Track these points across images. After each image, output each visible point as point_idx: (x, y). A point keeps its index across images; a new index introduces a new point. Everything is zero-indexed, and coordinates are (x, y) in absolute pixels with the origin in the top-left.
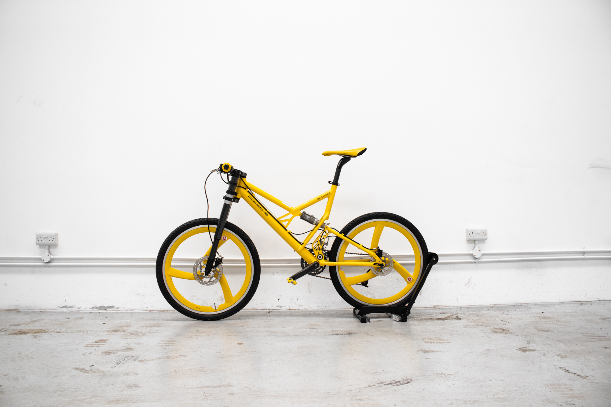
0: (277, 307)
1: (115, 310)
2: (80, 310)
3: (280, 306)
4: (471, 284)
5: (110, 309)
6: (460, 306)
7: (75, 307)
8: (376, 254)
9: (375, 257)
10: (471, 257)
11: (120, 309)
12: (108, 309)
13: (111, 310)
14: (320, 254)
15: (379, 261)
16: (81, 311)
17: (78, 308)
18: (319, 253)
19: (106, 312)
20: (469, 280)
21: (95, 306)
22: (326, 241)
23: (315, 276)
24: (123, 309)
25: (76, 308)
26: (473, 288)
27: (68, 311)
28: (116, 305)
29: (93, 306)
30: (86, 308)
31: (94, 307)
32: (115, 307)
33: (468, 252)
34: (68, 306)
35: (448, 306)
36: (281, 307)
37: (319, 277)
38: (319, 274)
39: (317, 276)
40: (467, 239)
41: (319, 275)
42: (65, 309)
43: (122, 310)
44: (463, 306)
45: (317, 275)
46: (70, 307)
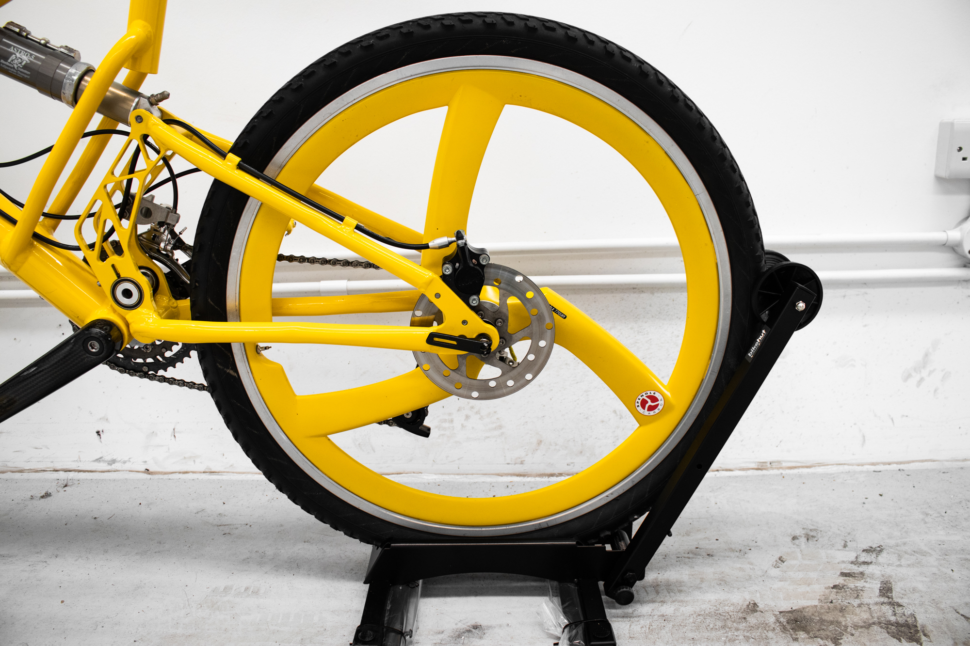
0: (96, 464)
3: (108, 458)
4: (931, 373)
6: (873, 464)
8: (444, 278)
9: (438, 296)
10: (947, 256)
14: (122, 275)
15: (464, 322)
18: (118, 275)
20: (926, 355)
22: (163, 197)
23: (152, 378)
26: (936, 391)
33: (939, 236)
35: (820, 465)
37: (172, 381)
38: (170, 369)
39: (163, 379)
40: (943, 174)
41: (170, 373)
44: (884, 464)
45: (161, 372)
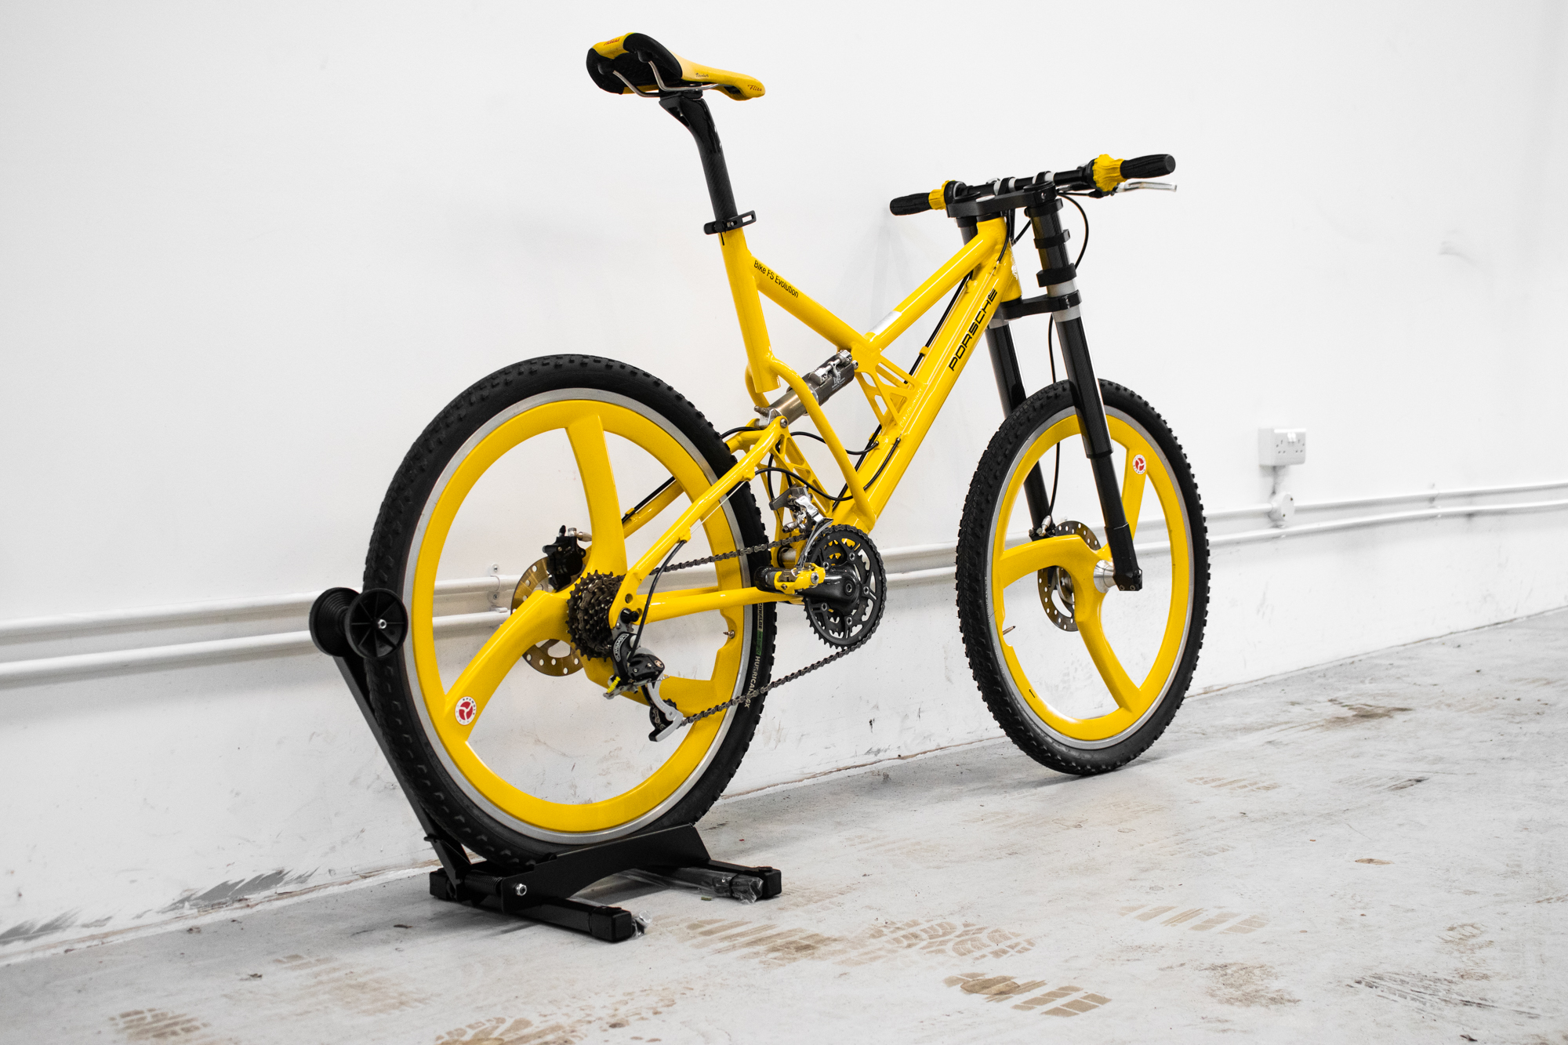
1: (290, 894)
2: (106, 935)
3: (875, 749)
5: (267, 893)
7: (79, 922)
11: (311, 883)
12: (254, 897)
13: (270, 899)
16: (117, 940)
17: (99, 923)
19: (248, 911)
21: (186, 895)
24: (329, 879)
25: (85, 926)
27: (39, 955)
28: (296, 869)
29: (175, 895)
30: (139, 917)
31: (182, 901)
32: (287, 878)
33: (1266, 506)
34: (32, 926)
36: (879, 751)
42: (17, 946)
43: (325, 886)
46: (50, 928)
